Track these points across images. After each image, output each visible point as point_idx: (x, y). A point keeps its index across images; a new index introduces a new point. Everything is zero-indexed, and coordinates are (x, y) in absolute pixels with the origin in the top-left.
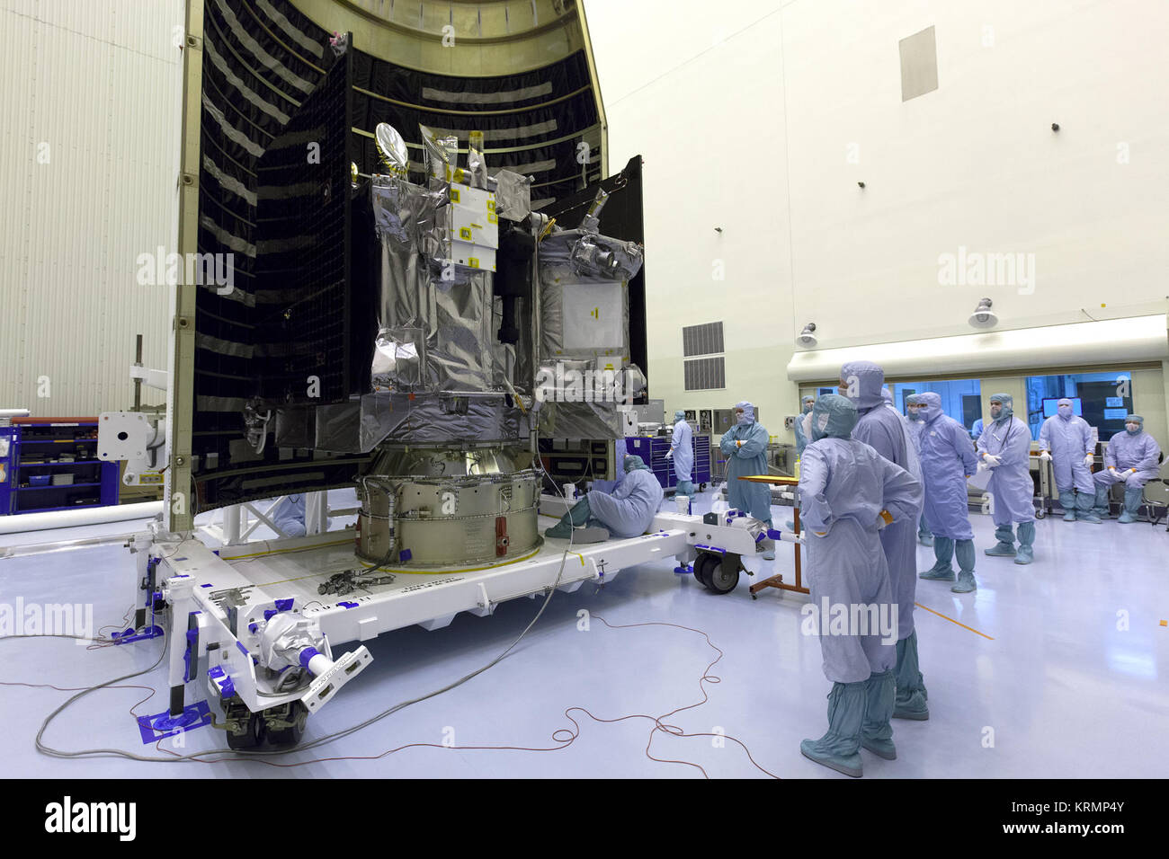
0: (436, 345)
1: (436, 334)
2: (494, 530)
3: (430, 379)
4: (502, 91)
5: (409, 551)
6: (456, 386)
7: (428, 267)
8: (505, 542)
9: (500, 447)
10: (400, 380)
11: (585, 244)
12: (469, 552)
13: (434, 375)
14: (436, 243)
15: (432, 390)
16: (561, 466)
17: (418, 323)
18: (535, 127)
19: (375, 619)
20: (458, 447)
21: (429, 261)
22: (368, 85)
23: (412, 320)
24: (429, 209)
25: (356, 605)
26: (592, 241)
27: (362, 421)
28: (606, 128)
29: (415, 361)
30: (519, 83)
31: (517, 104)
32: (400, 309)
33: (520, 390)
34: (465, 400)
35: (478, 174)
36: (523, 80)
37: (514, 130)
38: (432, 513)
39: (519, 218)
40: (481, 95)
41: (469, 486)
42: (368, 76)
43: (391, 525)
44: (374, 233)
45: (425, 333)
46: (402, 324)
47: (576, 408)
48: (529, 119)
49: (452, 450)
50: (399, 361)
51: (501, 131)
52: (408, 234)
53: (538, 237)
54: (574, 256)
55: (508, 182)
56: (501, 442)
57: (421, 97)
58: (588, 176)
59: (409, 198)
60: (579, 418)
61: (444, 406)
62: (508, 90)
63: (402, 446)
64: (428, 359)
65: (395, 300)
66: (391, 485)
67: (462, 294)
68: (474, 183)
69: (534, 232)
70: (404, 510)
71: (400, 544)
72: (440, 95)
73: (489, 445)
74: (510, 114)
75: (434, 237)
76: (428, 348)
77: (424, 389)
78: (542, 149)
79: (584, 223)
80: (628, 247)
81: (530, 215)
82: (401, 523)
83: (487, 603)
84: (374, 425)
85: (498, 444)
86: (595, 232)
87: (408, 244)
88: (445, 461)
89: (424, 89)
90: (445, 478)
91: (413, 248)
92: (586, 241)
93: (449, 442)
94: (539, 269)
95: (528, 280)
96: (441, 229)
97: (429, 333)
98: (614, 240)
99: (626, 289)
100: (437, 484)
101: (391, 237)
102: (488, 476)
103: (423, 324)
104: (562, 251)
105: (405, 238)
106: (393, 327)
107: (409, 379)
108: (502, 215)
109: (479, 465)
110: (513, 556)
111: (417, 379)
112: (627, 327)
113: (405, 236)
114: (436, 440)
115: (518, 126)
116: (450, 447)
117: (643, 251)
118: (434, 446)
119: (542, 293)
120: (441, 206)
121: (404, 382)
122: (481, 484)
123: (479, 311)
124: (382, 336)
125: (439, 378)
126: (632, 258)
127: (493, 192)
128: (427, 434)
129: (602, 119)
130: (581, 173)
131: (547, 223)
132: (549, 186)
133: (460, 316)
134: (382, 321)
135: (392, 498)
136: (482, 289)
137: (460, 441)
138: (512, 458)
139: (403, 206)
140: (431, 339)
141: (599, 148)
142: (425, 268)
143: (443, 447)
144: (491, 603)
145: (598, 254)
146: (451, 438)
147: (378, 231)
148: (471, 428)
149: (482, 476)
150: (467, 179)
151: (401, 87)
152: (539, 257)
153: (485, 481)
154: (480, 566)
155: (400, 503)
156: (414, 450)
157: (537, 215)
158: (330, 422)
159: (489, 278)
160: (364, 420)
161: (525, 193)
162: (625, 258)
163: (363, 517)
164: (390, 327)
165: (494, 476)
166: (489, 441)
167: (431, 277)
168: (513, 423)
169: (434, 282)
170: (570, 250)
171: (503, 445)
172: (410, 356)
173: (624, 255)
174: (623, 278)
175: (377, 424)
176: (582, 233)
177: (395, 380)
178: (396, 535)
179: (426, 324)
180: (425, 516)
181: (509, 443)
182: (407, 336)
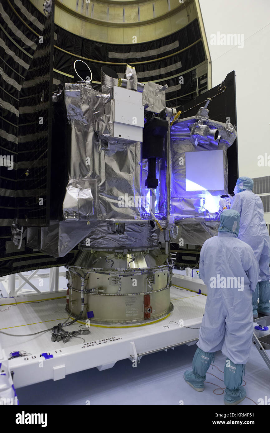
0: (105, 189)
1: (105, 182)
2: (143, 302)
3: (100, 212)
4: (151, 49)
5: (92, 312)
6: (117, 216)
7: (100, 141)
8: (149, 310)
9: (147, 251)
10: (80, 212)
11: (200, 125)
12: (127, 315)
13: (103, 209)
14: (104, 125)
15: (102, 218)
16: (184, 258)
17: (94, 175)
18: (169, 67)
19: (63, 366)
20: (121, 251)
21: (101, 136)
22: (80, 53)
23: (90, 174)
24: (101, 105)
25: (52, 356)
26: (205, 123)
27: (60, 238)
28: (210, 62)
29: (90, 200)
30: (160, 44)
31: (159, 56)
32: (82, 168)
33: (159, 216)
34: (122, 225)
35: (132, 81)
36: (162, 42)
37: (157, 70)
38: (105, 291)
39: (159, 111)
40: (140, 53)
41: (127, 276)
42: (80, 49)
43: (82, 297)
44: (67, 120)
45: (98, 182)
46: (84, 176)
47: (194, 227)
48: (165, 63)
49: (118, 253)
50: (80, 200)
51: (150, 72)
52: (88, 120)
53: (170, 123)
54: (193, 133)
55: (151, 89)
56: (147, 248)
57: (108, 57)
58: (200, 91)
59: (88, 97)
60: (195, 233)
61: (110, 228)
62: (155, 49)
63: (89, 249)
64: (99, 198)
65: (79, 162)
66: (83, 272)
67: (121, 158)
68: (129, 86)
69: (168, 119)
70: (90, 288)
71: (88, 308)
72: (117, 55)
73: (140, 250)
74: (156, 62)
75: (103, 121)
76: (99, 191)
77: (97, 218)
78: (173, 79)
79: (199, 112)
80: (227, 127)
81: (165, 109)
82: (88, 296)
83: (136, 356)
84: (67, 240)
85: (146, 249)
86: (206, 118)
87: (87, 127)
88: (114, 259)
89: (109, 53)
90: (113, 270)
91: (91, 129)
92: (201, 123)
93: (116, 248)
94: (171, 144)
95: (164, 150)
96: (107, 115)
97: (101, 182)
98: (218, 122)
99: (226, 153)
100: (108, 274)
101: (77, 123)
102: (139, 269)
103: (97, 176)
104: (185, 131)
105: (86, 123)
106: (78, 178)
107: (86, 212)
108: (148, 109)
109: (135, 261)
110: (154, 319)
111: (91, 212)
112: (227, 177)
113: (85, 122)
114: (109, 246)
115: (160, 68)
116: (117, 251)
117: (236, 130)
118: (107, 250)
119: (173, 158)
120: (108, 102)
121: (84, 214)
122: (134, 275)
123: (133, 168)
124: (71, 184)
125: (106, 211)
126: (229, 134)
127: (141, 92)
128: (103, 242)
129: (208, 57)
130: (196, 90)
131: (176, 114)
132: (177, 99)
133: (120, 171)
134: (71, 175)
135: (83, 280)
136: (134, 154)
137: (122, 247)
138: (154, 257)
139: (84, 103)
140: (101, 186)
141: (206, 74)
142: (98, 141)
143: (112, 251)
144: (139, 356)
145: (209, 131)
146: (117, 245)
147: (69, 119)
148: (130, 240)
149: (135, 270)
150: (124, 85)
151: (97, 53)
152: (171, 135)
153: (137, 273)
154: (134, 325)
155: (88, 283)
156: (97, 252)
157: (169, 109)
158: (49, 235)
159: (139, 146)
160: (61, 237)
161: (162, 97)
162: (225, 134)
163: (70, 289)
164: (76, 178)
165: (143, 270)
166: (140, 247)
167: (102, 147)
168: (155, 236)
169: (103, 150)
170: (190, 130)
171: (148, 250)
172: (87, 197)
173: (225, 132)
174: (224, 147)
175: (69, 239)
176: (198, 118)
177: (77, 212)
178: (85, 302)
179: (98, 176)
180: (101, 293)
181: (153, 249)
182: (87, 184)
